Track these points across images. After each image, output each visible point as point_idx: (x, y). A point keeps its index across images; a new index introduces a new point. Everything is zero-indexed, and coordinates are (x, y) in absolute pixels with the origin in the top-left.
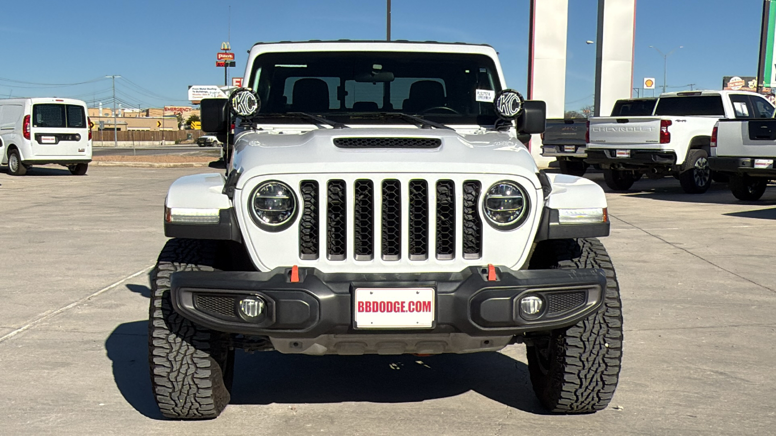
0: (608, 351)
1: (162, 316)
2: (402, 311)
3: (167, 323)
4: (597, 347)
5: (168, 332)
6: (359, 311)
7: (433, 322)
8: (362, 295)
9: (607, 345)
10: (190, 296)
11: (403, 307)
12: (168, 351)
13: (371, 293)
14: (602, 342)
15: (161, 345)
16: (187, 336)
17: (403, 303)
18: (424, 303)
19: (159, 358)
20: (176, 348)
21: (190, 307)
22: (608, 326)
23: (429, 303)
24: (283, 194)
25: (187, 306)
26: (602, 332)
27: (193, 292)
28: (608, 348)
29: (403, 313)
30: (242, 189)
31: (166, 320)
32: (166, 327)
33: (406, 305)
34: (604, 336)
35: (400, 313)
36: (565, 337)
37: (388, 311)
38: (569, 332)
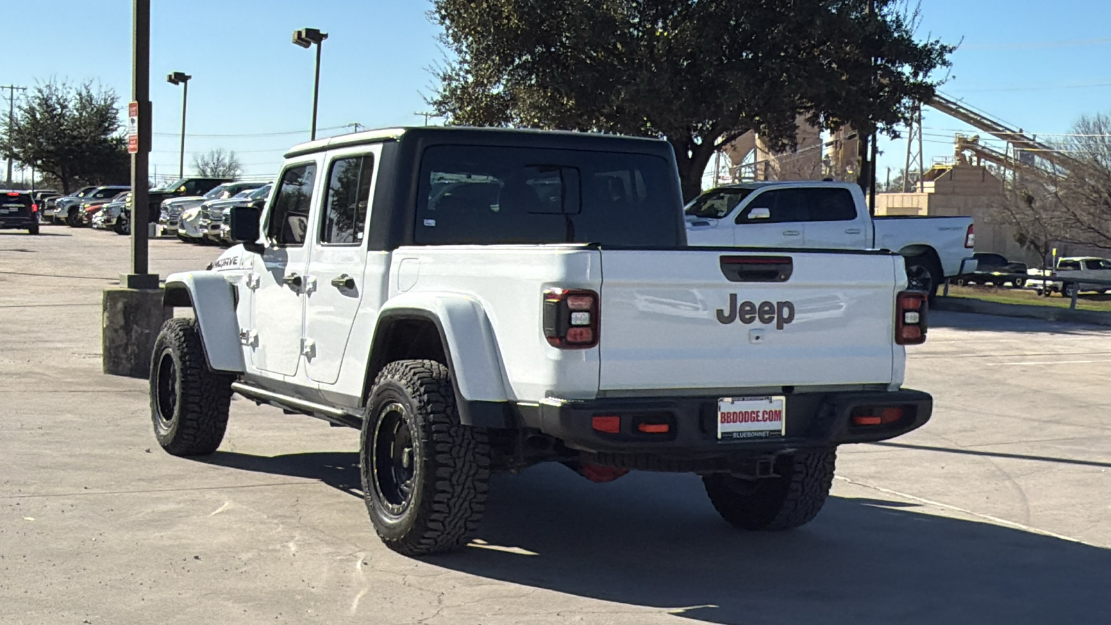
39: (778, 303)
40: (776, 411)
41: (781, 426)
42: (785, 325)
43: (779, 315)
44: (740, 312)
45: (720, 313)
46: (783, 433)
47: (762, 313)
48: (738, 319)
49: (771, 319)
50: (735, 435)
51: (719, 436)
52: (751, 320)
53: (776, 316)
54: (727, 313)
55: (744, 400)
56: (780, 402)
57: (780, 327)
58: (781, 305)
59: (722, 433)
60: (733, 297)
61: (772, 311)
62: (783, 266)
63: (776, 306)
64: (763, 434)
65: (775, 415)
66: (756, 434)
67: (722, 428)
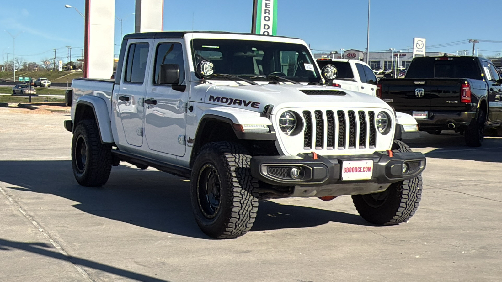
0: (418, 191)
1: (237, 181)
2: (361, 171)
3: (240, 184)
4: (415, 189)
5: (241, 189)
6: (344, 172)
7: (372, 177)
8: (345, 164)
9: (418, 188)
10: (265, 168)
11: (361, 169)
12: (241, 199)
13: (349, 163)
14: (416, 187)
15: (238, 196)
16: (250, 190)
17: (361, 168)
18: (369, 167)
19: (236, 203)
20: (244, 197)
21: (265, 173)
22: (418, 180)
23: (371, 167)
24: (290, 117)
25: (264, 173)
26: (417, 182)
27: (267, 166)
28: (419, 189)
29: (361, 172)
30: (276, 115)
31: (239, 182)
32: (240, 186)
33: (362, 169)
34: (417, 184)
35: (360, 173)
36: (402, 185)
37: (355, 172)
38: (404, 183)
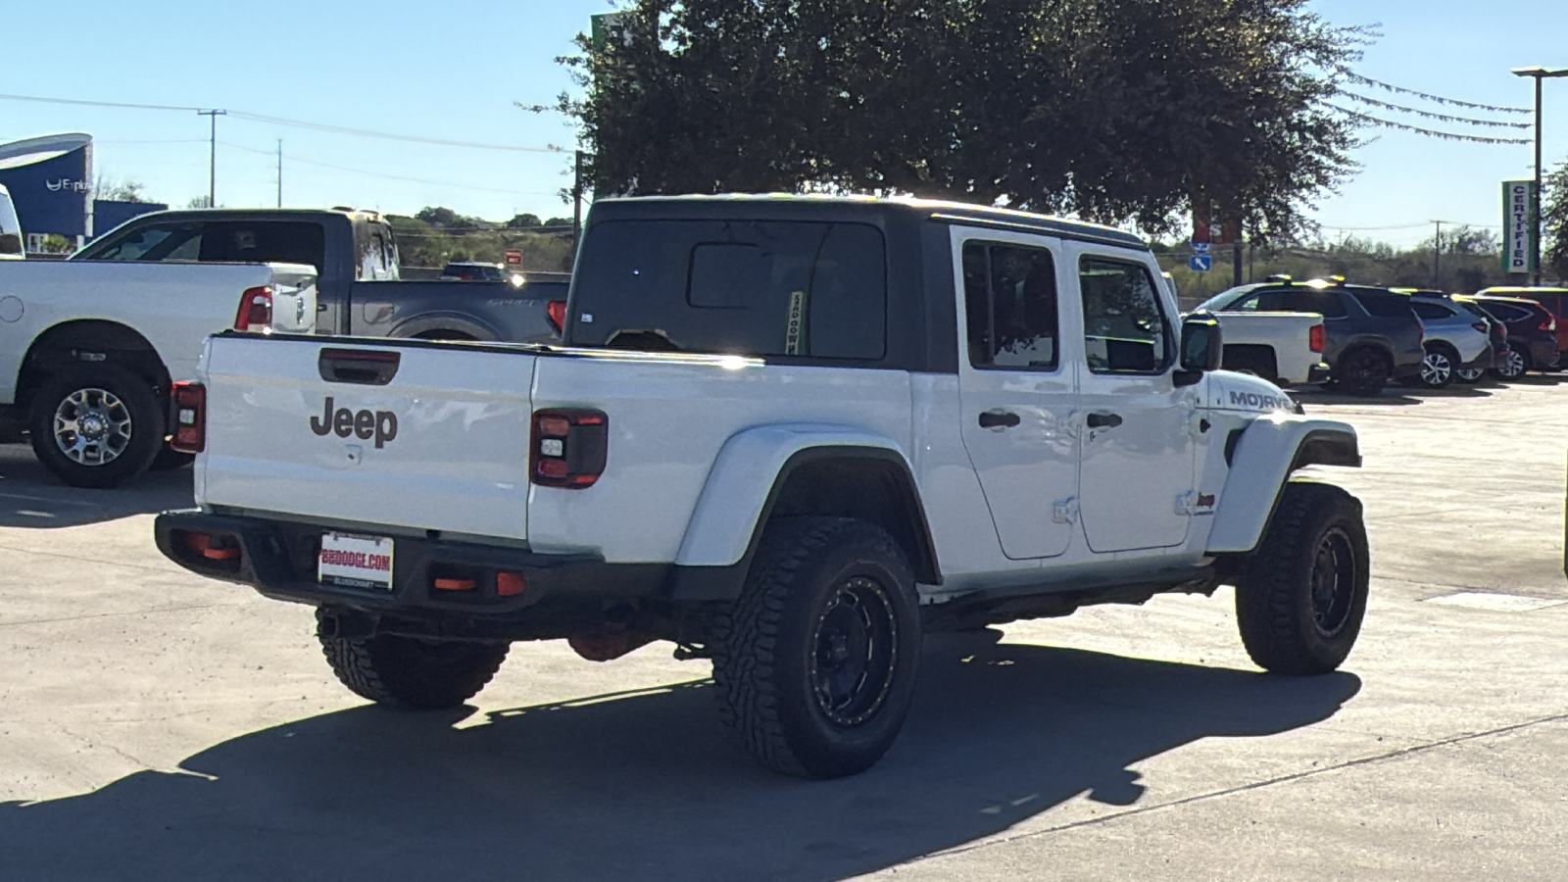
39: (379, 413)
40: (384, 557)
41: (386, 577)
42: (386, 444)
43: (377, 428)
44: (334, 422)
45: (314, 420)
46: (390, 586)
47: (359, 424)
48: (333, 430)
49: (370, 433)
50: (337, 581)
51: (320, 578)
52: (347, 433)
53: (374, 429)
54: (321, 423)
55: (347, 536)
56: (386, 548)
57: (379, 445)
58: (382, 415)
59: (323, 576)
60: (329, 402)
61: (370, 423)
62: (385, 364)
63: (375, 418)
64: (367, 585)
65: (381, 563)
66: (359, 583)
67: (324, 569)
